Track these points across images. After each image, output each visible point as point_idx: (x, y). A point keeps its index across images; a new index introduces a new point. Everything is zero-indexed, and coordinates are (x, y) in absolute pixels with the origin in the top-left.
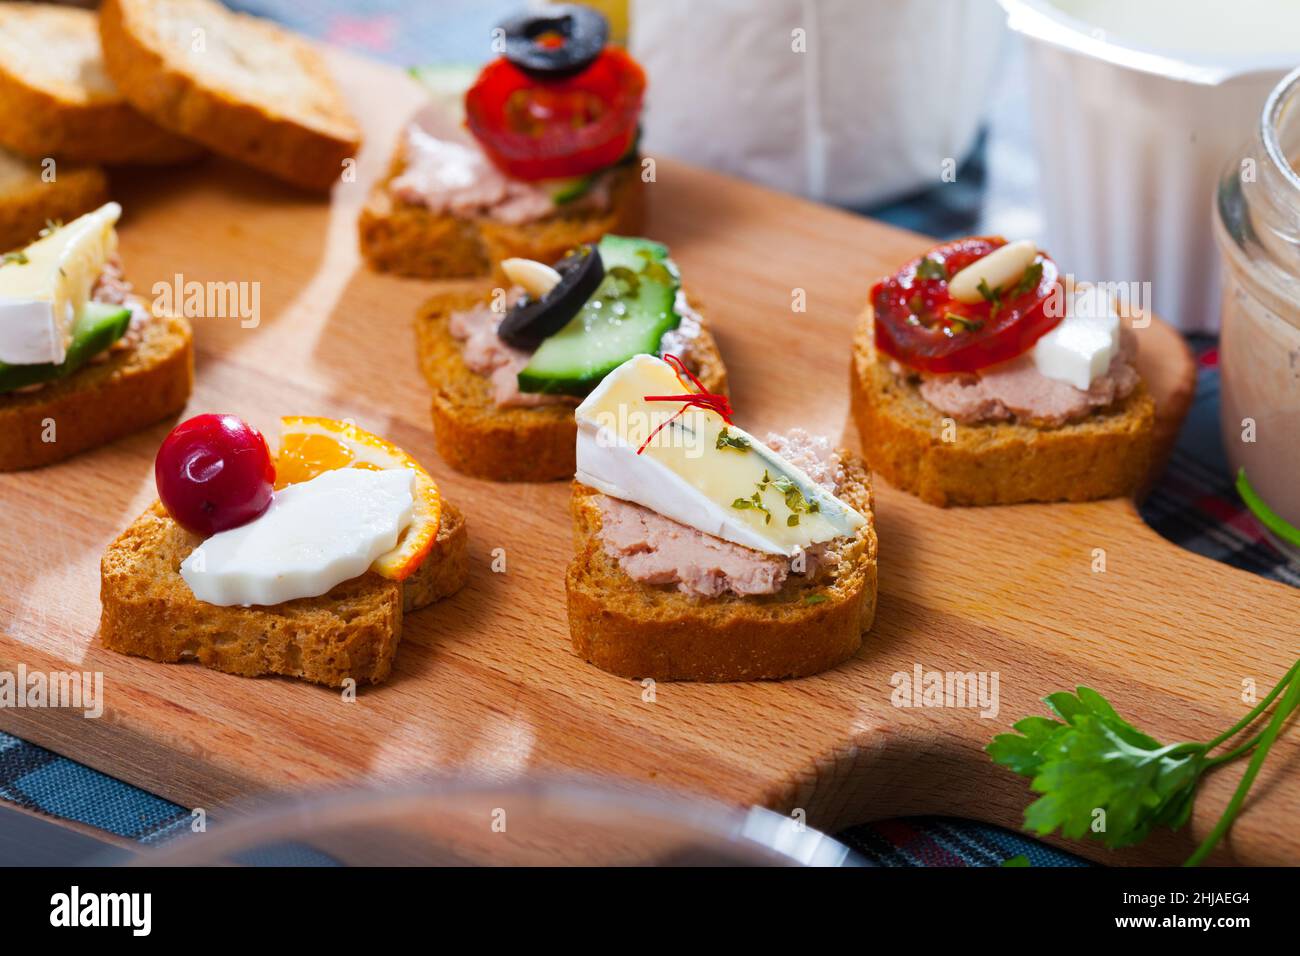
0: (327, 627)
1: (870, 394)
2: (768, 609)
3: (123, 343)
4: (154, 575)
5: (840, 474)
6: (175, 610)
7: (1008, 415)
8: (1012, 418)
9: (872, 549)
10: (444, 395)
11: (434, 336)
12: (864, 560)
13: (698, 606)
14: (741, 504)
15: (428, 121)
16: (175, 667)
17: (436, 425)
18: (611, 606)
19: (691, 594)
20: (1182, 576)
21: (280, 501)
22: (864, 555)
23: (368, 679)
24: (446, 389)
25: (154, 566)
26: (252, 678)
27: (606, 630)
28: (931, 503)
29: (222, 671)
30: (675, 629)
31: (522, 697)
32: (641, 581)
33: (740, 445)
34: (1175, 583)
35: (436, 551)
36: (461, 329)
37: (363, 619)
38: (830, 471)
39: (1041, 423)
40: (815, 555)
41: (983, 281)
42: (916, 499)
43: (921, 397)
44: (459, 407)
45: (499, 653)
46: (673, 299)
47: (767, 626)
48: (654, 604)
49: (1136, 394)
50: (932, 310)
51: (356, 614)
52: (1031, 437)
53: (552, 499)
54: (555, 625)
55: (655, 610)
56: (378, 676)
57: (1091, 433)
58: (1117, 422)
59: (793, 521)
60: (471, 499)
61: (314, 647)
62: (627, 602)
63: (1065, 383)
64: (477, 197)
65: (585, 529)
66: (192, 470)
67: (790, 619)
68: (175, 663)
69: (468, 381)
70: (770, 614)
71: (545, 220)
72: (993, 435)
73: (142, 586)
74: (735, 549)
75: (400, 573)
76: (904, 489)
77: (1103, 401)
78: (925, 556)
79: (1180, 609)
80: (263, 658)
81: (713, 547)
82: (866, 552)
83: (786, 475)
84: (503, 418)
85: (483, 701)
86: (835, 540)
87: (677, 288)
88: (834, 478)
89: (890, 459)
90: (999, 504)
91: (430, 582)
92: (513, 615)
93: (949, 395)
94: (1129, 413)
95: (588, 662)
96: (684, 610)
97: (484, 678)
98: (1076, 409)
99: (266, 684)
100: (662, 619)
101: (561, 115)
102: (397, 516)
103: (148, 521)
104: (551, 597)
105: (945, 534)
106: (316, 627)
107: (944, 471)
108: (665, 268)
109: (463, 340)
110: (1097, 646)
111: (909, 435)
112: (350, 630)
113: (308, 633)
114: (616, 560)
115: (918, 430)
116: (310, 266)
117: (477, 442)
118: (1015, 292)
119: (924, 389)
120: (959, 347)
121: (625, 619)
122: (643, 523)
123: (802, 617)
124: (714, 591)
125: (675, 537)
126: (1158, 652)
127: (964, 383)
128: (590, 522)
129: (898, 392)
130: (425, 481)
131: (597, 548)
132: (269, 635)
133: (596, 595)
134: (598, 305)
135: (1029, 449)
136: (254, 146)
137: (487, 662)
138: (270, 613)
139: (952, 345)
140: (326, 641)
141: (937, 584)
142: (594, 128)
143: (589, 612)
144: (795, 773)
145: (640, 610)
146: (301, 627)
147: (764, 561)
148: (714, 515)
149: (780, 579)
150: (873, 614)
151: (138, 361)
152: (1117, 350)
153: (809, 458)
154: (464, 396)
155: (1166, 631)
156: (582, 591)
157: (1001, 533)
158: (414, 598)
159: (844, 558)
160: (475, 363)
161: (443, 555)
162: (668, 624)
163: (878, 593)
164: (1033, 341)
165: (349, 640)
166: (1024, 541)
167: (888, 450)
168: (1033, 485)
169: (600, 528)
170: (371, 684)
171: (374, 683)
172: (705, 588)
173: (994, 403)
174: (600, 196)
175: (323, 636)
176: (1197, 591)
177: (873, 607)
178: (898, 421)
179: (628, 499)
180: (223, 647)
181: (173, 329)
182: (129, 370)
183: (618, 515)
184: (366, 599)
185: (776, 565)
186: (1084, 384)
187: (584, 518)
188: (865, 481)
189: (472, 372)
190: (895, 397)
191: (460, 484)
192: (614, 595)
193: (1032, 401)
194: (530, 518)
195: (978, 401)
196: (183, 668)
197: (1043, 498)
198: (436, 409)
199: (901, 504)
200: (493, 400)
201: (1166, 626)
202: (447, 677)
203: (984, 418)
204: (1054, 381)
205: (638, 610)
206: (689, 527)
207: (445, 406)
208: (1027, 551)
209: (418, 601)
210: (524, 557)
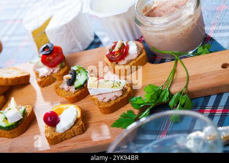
0: (77, 127)
6: (58, 136)
8: (131, 61)
11: (59, 90)
14: (113, 87)
19: (113, 100)
24: (66, 95)
25: (51, 133)
27: (106, 109)
36: (62, 87)
37: (80, 124)
40: (124, 88)
41: (118, 47)
43: (119, 64)
44: (69, 96)
45: (95, 119)
46: (85, 70)
47: (123, 99)
49: (142, 50)
50: (114, 54)
52: (134, 62)
55: (111, 104)
56: (85, 130)
57: (140, 57)
59: (119, 85)
62: (107, 105)
64: (50, 72)
69: (68, 93)
70: (123, 97)
71: (60, 70)
72: (131, 63)
73: (52, 136)
75: (80, 117)
77: (139, 53)
80: (71, 135)
81: (112, 93)
84: (75, 94)
86: (124, 85)
88: (118, 78)
94: (143, 53)
96: (114, 102)
97: (96, 123)
98: (137, 56)
101: (54, 57)
102: (75, 111)
103: (47, 128)
108: (81, 67)
113: (75, 129)
114: (102, 101)
116: (35, 91)
118: (122, 47)
122: (102, 96)
123: (127, 95)
124: (116, 98)
125: (107, 95)
128: (95, 99)
129: (116, 65)
131: (99, 101)
132: (70, 132)
133: (103, 106)
136: (19, 82)
137: (95, 121)
138: (69, 130)
139: (120, 57)
140: (78, 129)
142: (59, 57)
143: (103, 109)
145: (109, 105)
147: (119, 92)
149: (122, 93)
156: (101, 107)
159: (126, 86)
162: (113, 105)
165: (80, 127)
169: (97, 99)
173: (128, 60)
174: (64, 64)
180: (66, 137)
181: (29, 107)
182: (28, 114)
183: (99, 96)
184: (79, 122)
185: (121, 91)
189: (67, 91)
192: (105, 105)
193: (132, 58)
194: (85, 103)
195: (126, 61)
198: (66, 98)
200: (72, 93)
203: (128, 63)
204: (133, 54)
206: (108, 93)
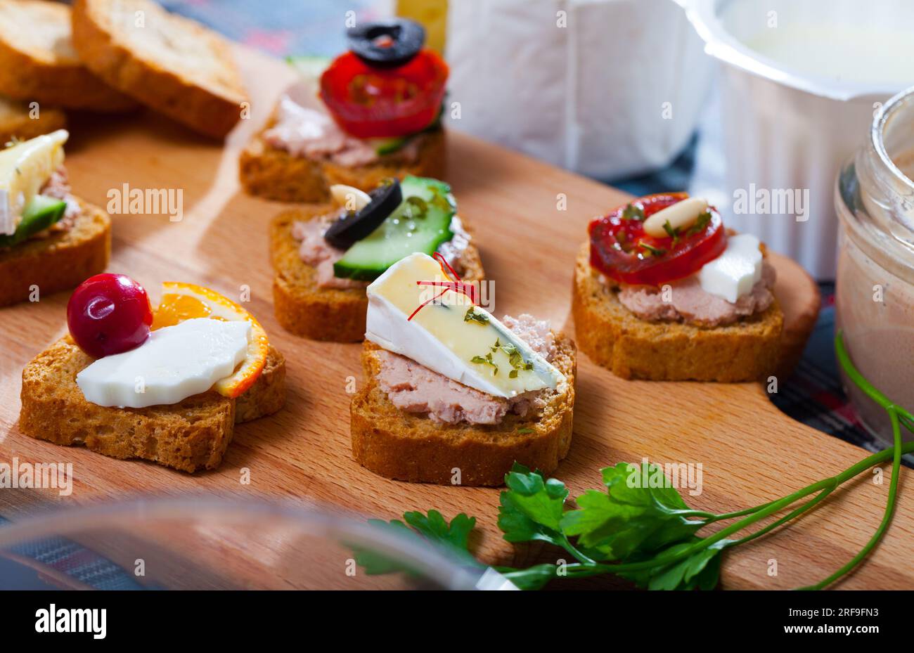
0: (177, 425)
1: (583, 297)
2: (491, 436)
3: (59, 225)
4: (59, 382)
5: (553, 347)
6: (71, 408)
7: (678, 317)
8: (681, 319)
9: (570, 400)
10: (282, 277)
11: (281, 237)
12: (563, 407)
13: (442, 430)
14: (478, 360)
15: (295, 94)
16: (68, 449)
17: (276, 298)
18: (379, 425)
19: (437, 421)
20: (791, 437)
21: (154, 338)
22: (564, 404)
23: (204, 465)
24: (285, 273)
25: (61, 377)
26: (122, 460)
27: (375, 442)
28: (620, 376)
29: (101, 454)
30: (424, 445)
31: (312, 486)
32: (403, 409)
33: (481, 320)
34: (785, 442)
35: (260, 380)
36: (300, 233)
37: (203, 422)
38: (546, 344)
39: (701, 324)
40: (528, 400)
41: (668, 222)
42: (611, 373)
43: (618, 301)
44: (292, 286)
45: (300, 455)
46: (450, 222)
47: (489, 447)
48: (410, 426)
49: (770, 309)
50: (632, 241)
51: (199, 419)
52: (693, 334)
53: (352, 355)
54: (342, 439)
55: (410, 430)
56: (211, 464)
57: (735, 333)
58: (754, 327)
59: (513, 374)
60: (295, 351)
61: (167, 439)
62: (391, 424)
63: (719, 297)
64: (323, 146)
65: (370, 373)
66: (91, 310)
67: (506, 443)
68: (69, 446)
69: (301, 269)
70: (492, 439)
71: (370, 165)
72: (666, 330)
73: (50, 390)
74: (471, 391)
75: (232, 392)
76: (602, 366)
77: (746, 312)
78: (611, 411)
79: (786, 460)
80: (130, 446)
81: (456, 390)
82: (566, 401)
83: (512, 343)
84: (321, 295)
85: (284, 486)
86: (544, 391)
87: (453, 214)
88: (548, 349)
89: (594, 343)
90: (669, 380)
91: (256, 403)
92: (313, 430)
93: (637, 300)
94: (764, 322)
95: (362, 466)
96: (431, 432)
97: (286, 471)
98: (726, 316)
99: (131, 465)
100: (415, 437)
101: (387, 93)
102: (234, 353)
103: (60, 346)
104: (342, 420)
105: (627, 398)
106: (169, 425)
107: (630, 354)
108: (446, 200)
109: (300, 241)
110: (724, 480)
111: (607, 326)
112: (193, 429)
113: (163, 429)
114: (387, 394)
115: (614, 323)
117: (302, 311)
118: (691, 232)
119: (621, 296)
120: (647, 267)
121: (389, 435)
122: (409, 370)
123: (515, 443)
124: (453, 420)
125: (431, 381)
126: (768, 488)
127: (648, 293)
128: (373, 368)
129: (602, 297)
130: (258, 332)
131: (376, 386)
132: (135, 429)
133: (370, 417)
134: (396, 221)
135: (690, 342)
136: (172, 102)
137: (291, 461)
138: (138, 414)
139: (642, 265)
140: (175, 436)
141: (617, 431)
142: (409, 104)
143: (364, 429)
144: (499, 551)
145: (400, 430)
146: (158, 425)
147: (490, 401)
148: (458, 366)
149: (501, 415)
150: (567, 447)
151: (70, 239)
152: (759, 277)
153: (532, 334)
154: (296, 278)
155: (776, 475)
156: (360, 414)
157: (667, 400)
158: (244, 414)
159: (549, 405)
160: (307, 257)
161: (267, 385)
162: (419, 441)
163: (573, 433)
164: (700, 267)
165: (191, 437)
166: (682, 406)
167: (592, 336)
168: (693, 368)
169: (379, 372)
170: (205, 469)
171: (208, 469)
172: (447, 417)
173: (668, 308)
174: (411, 152)
175: (173, 432)
176: (801, 449)
177: (568, 442)
178: (600, 316)
179: (400, 353)
180: (102, 436)
181: (97, 220)
182: (61, 245)
183: (392, 364)
184: (207, 409)
185: (499, 405)
186: (733, 299)
187: (370, 366)
188: (571, 354)
189: (305, 263)
190: (601, 300)
191: (289, 341)
192: (383, 418)
193: (696, 308)
194: (335, 366)
195: (657, 305)
196: (74, 450)
197: (699, 379)
198: (276, 286)
199: (600, 376)
200: (316, 283)
201: (775, 471)
202: (261, 469)
203: (661, 317)
204: (713, 296)
205: (398, 429)
206: (441, 375)
207: (282, 284)
208: (683, 413)
209: (247, 416)
210: (327, 392)
